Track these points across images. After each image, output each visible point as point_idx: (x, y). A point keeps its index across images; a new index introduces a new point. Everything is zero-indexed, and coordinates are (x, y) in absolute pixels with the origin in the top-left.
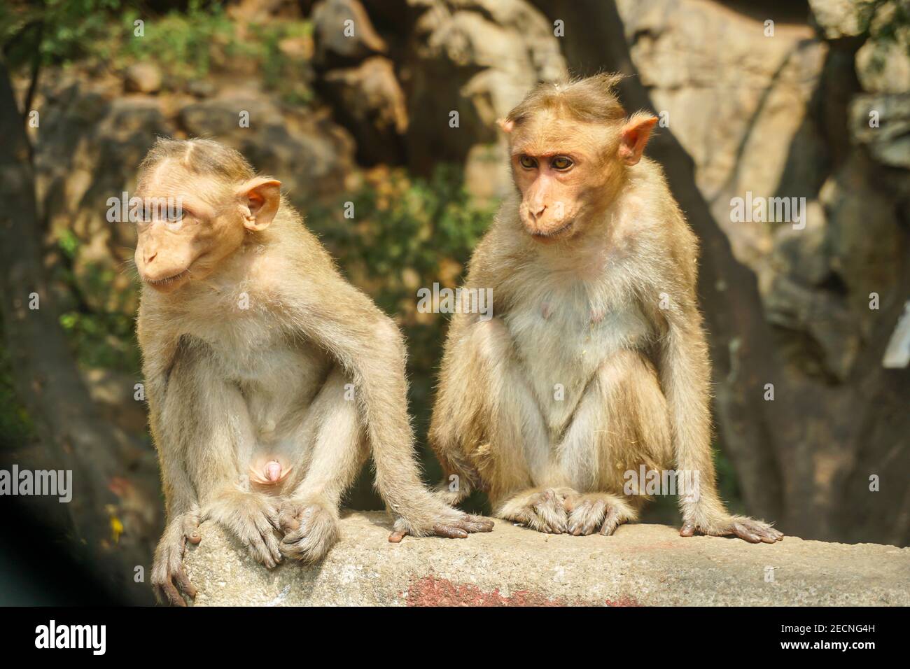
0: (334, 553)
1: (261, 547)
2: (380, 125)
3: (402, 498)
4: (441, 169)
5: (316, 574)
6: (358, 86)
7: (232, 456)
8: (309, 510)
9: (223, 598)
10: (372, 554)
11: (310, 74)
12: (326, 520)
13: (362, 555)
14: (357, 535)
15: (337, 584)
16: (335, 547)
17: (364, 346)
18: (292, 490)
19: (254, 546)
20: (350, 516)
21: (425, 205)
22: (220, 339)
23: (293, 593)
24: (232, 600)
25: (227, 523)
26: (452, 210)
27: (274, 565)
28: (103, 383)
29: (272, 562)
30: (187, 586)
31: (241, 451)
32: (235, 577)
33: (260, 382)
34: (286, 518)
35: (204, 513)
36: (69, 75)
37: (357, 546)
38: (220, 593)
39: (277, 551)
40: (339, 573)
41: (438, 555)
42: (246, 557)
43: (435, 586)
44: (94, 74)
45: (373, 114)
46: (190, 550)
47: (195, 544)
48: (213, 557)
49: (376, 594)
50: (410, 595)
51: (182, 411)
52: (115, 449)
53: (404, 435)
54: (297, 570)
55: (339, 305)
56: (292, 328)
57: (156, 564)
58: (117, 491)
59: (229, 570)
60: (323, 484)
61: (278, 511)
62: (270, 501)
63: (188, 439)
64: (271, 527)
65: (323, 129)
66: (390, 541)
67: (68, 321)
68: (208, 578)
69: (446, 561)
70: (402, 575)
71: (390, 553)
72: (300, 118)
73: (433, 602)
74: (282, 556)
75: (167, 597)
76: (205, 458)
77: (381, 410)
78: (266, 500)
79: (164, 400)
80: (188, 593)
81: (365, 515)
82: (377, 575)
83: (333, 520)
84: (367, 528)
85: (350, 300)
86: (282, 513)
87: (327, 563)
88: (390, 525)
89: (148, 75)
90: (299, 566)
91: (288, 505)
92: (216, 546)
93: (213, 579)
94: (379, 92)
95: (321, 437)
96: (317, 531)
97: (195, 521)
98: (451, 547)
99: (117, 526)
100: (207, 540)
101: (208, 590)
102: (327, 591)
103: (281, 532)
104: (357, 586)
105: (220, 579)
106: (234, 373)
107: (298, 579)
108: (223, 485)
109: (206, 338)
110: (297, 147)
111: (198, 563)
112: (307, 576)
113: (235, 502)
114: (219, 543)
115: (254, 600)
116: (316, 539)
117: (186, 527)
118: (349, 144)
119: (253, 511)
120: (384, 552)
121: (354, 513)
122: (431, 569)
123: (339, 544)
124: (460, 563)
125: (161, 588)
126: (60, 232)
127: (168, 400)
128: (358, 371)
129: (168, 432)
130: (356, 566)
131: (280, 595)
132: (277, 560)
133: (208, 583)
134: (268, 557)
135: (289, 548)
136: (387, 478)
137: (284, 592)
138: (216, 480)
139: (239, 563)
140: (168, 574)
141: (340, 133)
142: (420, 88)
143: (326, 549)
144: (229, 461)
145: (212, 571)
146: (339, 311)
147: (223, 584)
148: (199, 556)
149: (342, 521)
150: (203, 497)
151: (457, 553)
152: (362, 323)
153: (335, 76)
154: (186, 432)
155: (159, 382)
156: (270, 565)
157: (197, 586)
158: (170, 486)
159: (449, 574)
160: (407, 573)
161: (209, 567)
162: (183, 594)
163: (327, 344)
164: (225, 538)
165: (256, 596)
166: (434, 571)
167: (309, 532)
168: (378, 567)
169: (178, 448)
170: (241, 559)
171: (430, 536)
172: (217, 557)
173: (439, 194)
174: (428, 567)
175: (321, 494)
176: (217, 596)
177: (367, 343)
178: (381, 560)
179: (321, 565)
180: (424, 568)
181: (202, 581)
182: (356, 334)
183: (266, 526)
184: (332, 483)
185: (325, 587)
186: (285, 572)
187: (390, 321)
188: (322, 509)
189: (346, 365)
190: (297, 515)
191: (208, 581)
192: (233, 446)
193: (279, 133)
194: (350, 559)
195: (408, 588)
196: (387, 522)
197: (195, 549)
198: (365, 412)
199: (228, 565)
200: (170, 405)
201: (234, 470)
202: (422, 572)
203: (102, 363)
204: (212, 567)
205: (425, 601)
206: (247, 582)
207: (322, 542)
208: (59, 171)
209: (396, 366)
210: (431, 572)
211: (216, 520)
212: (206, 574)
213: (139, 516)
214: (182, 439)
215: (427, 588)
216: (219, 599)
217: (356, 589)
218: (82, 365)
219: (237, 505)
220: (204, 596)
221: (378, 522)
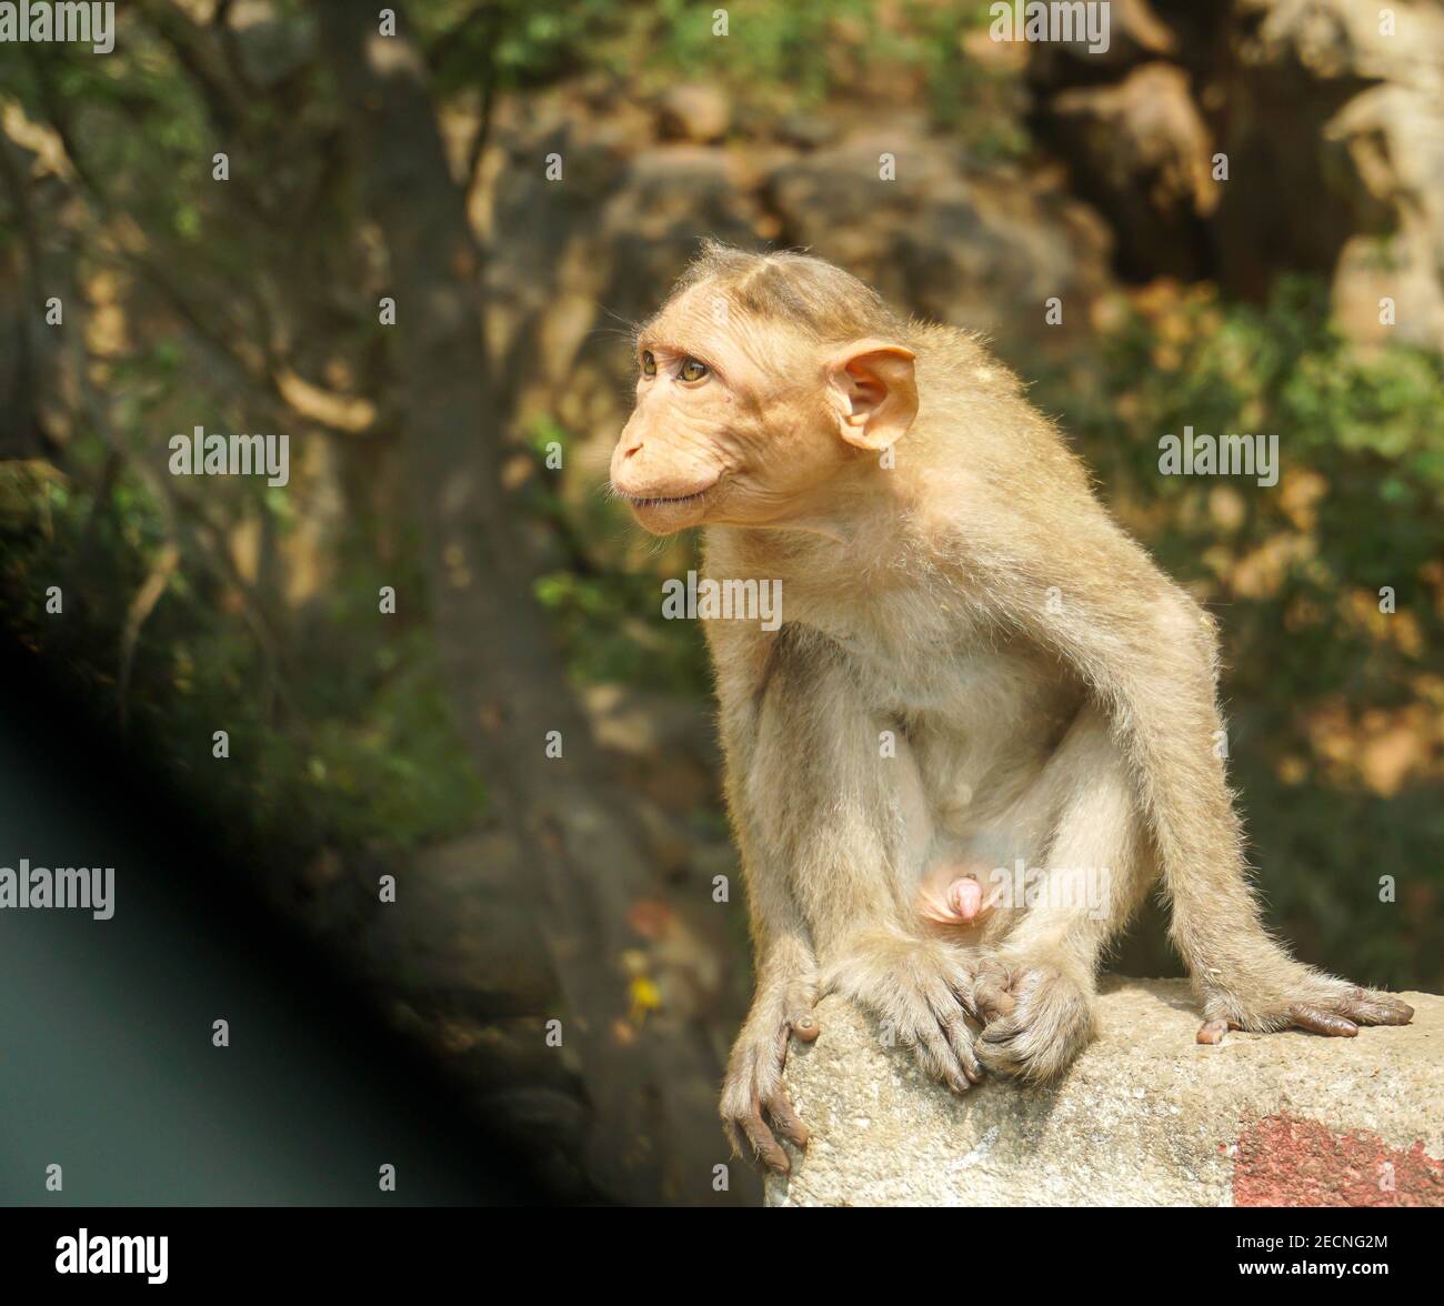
0: (1088, 1063)
1: (940, 1047)
2: (1161, 198)
3: (1228, 957)
4: (1286, 285)
5: (1047, 1108)
6: (1118, 121)
7: (885, 868)
8: (1035, 976)
9: (864, 1150)
10: (1163, 1067)
11: (1021, 100)
12: (1067, 997)
13: (1144, 1069)
14: (1133, 1029)
15: (1093, 1126)
16: (1087, 1052)
17: (1133, 647)
18: (1003, 935)
19: (926, 1047)
20: (1119, 989)
21: (1253, 361)
22: (859, 631)
23: (1003, 1144)
24: (882, 1154)
25: (871, 999)
26: (1310, 367)
27: (966, 1085)
28: (618, 712)
29: (961, 1079)
30: (789, 1124)
31: (901, 859)
32: (888, 1109)
33: (943, 714)
34: (989, 992)
35: (826, 978)
36: (552, 110)
37: (1135, 1051)
38: (858, 1141)
39: (972, 1057)
40: (1098, 1105)
41: (1300, 1071)
42: (908, 1069)
43: (1293, 1133)
44: (600, 106)
45: (1148, 177)
46: (799, 1053)
47: (808, 1041)
48: (844, 1069)
49: (1171, 1148)
50: (1240, 1150)
51: (786, 777)
52: (642, 843)
53: (1225, 832)
54: (1011, 1096)
55: (1078, 564)
56: (987, 610)
57: (731, 1080)
58: (645, 928)
59: (876, 1095)
60: (1065, 925)
61: (973, 976)
62: (957, 957)
63: (796, 831)
64: (960, 1008)
65: (1049, 210)
66: (1200, 1042)
67: (551, 590)
68: (834, 1109)
69: (1314, 1083)
70: (1225, 1109)
71: (1200, 1065)
72: (1002, 187)
73: (1289, 1165)
74: (982, 1067)
75: (750, 1144)
76: (831, 871)
77: (1179, 783)
78: (951, 956)
79: (752, 752)
80: (792, 1139)
81: (1146, 988)
82: (1174, 1110)
83: (1083, 996)
84: (1153, 1014)
85: (1102, 555)
86: (980, 981)
87: (1073, 1084)
88: (1197, 1008)
89: (705, 106)
90: (1016, 1088)
91: (992, 964)
92: (849, 1046)
93: (843, 1113)
94: (1161, 133)
95: (1065, 829)
96: (1049, 1019)
97: (809, 994)
98: (1324, 1055)
99: (647, 993)
100: (832, 1035)
101: (834, 1134)
102: (1072, 1139)
103: (979, 1016)
104: (1134, 1130)
105: (857, 1112)
106: (893, 697)
107: (1015, 1116)
108: (863, 926)
109: (830, 631)
110: (998, 243)
111: (814, 1080)
112: (1032, 1110)
113: (887, 957)
114: (857, 1040)
115: (925, 1156)
116: (1047, 1036)
117: (789, 1008)
118: (1098, 234)
119: (924, 975)
120: (1189, 1064)
121: (1125, 983)
122: (1284, 1099)
123: (1094, 1047)
124: (1343, 1087)
125: (740, 1127)
126: (533, 417)
127: (759, 751)
128: (1124, 699)
129: (758, 816)
130: (1131, 1091)
131: (978, 1147)
132: (972, 1075)
133: (833, 1120)
134: (954, 1068)
135: (992, 1051)
136: (1199, 920)
137: (987, 1142)
138: (850, 914)
139: (896, 1082)
140: (752, 1099)
141: (1083, 217)
142: (1242, 125)
143: (1069, 1056)
144: (879, 879)
145: (841, 1097)
146: (1078, 575)
147: (864, 1123)
148: (817, 1067)
149: (1102, 998)
150: (823, 948)
151: (1337, 1067)
152: (1129, 601)
153: (1072, 102)
154: (793, 818)
155: (744, 715)
156: (958, 1085)
157: (813, 1127)
158: (762, 923)
159: (1321, 1110)
160: (1235, 1107)
161: (836, 1089)
162: (785, 1142)
163: (1060, 644)
164: (867, 1031)
165: (930, 1149)
166: (1289, 1103)
167: (1032, 1021)
168: (1177, 1096)
169: (776, 848)
170: (901, 1072)
171: (1281, 1030)
172: (850, 1069)
173: (1280, 336)
174: (1278, 1094)
175: (1060, 944)
176: (852, 1147)
177: (1138, 641)
178: (1182, 1080)
179: (1059, 1087)
180: (1270, 1096)
181: (822, 1115)
182: (1117, 622)
183: (949, 1005)
184: (1082, 923)
185: (1068, 1133)
186: (988, 1101)
187: (1183, 596)
188: (1059, 974)
189: (1098, 686)
190: (1011, 986)
191: (833, 1117)
192: (886, 848)
193: (961, 219)
194: (1120, 1076)
195: (1238, 1137)
196: (1194, 1003)
197: (808, 1052)
198: (1144, 785)
199: (875, 1085)
200: (764, 761)
201: (886, 895)
202: (1267, 1105)
203: (615, 671)
204: (841, 1088)
205: (1271, 1164)
206: (912, 1120)
207: (1060, 1041)
208: (533, 296)
209: (1201, 690)
210: (1284, 1105)
211: (851, 993)
212: (829, 1101)
213: (689, 974)
214: (785, 833)
215: (1275, 1138)
216: (855, 1151)
217: (1132, 1137)
218: (576, 676)
219: (891, 963)
220: (825, 1146)
221: (1174, 1001)
